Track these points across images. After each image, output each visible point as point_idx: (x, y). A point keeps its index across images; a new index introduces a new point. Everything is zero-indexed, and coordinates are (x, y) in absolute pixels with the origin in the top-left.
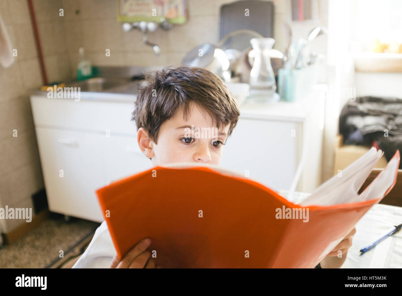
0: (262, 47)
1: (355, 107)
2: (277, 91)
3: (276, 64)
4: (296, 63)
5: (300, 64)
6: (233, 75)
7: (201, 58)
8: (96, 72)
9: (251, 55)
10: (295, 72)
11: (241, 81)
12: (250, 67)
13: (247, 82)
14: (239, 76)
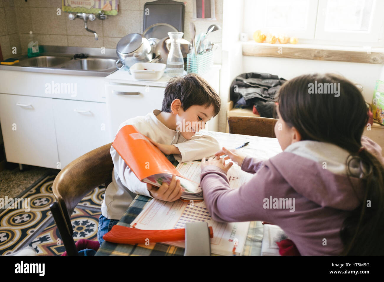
0: (175, 38)
1: (241, 81)
2: (185, 69)
3: (185, 49)
4: (199, 48)
5: (201, 50)
6: (154, 57)
7: (131, 43)
8: (43, 50)
9: (168, 42)
10: (198, 56)
11: (160, 62)
12: (167, 51)
13: (165, 62)
14: (159, 57)
